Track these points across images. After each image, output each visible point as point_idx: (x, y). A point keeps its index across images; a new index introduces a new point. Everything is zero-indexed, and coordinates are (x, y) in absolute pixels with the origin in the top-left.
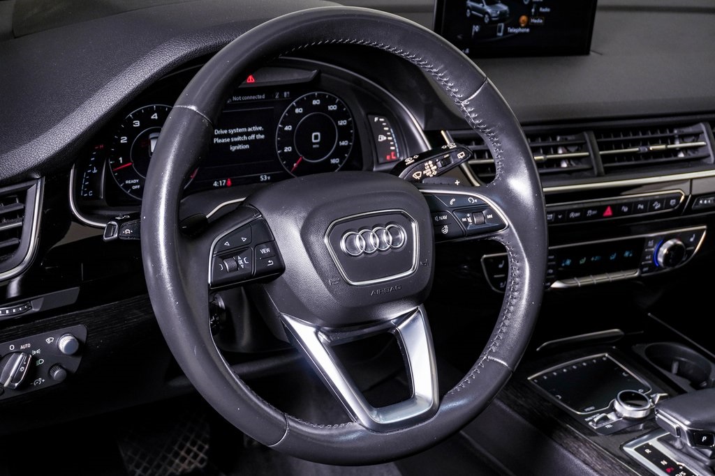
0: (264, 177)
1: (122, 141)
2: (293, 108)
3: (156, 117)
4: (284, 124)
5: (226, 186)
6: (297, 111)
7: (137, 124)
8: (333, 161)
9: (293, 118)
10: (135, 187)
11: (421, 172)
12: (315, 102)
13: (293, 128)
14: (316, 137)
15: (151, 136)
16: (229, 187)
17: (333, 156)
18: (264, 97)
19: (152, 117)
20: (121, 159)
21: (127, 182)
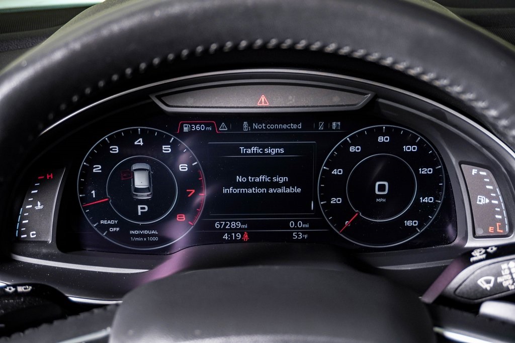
0: (298, 235)
1: (94, 171)
2: (346, 145)
3: (142, 144)
4: (332, 165)
5: (241, 241)
6: (352, 149)
7: (115, 150)
8: (409, 223)
9: (344, 159)
10: (112, 230)
11: (493, 279)
12: (381, 139)
13: (346, 173)
14: (382, 188)
15: (135, 167)
16: (245, 242)
17: (408, 217)
18: (300, 126)
19: (136, 143)
20: (93, 192)
21: (102, 222)
